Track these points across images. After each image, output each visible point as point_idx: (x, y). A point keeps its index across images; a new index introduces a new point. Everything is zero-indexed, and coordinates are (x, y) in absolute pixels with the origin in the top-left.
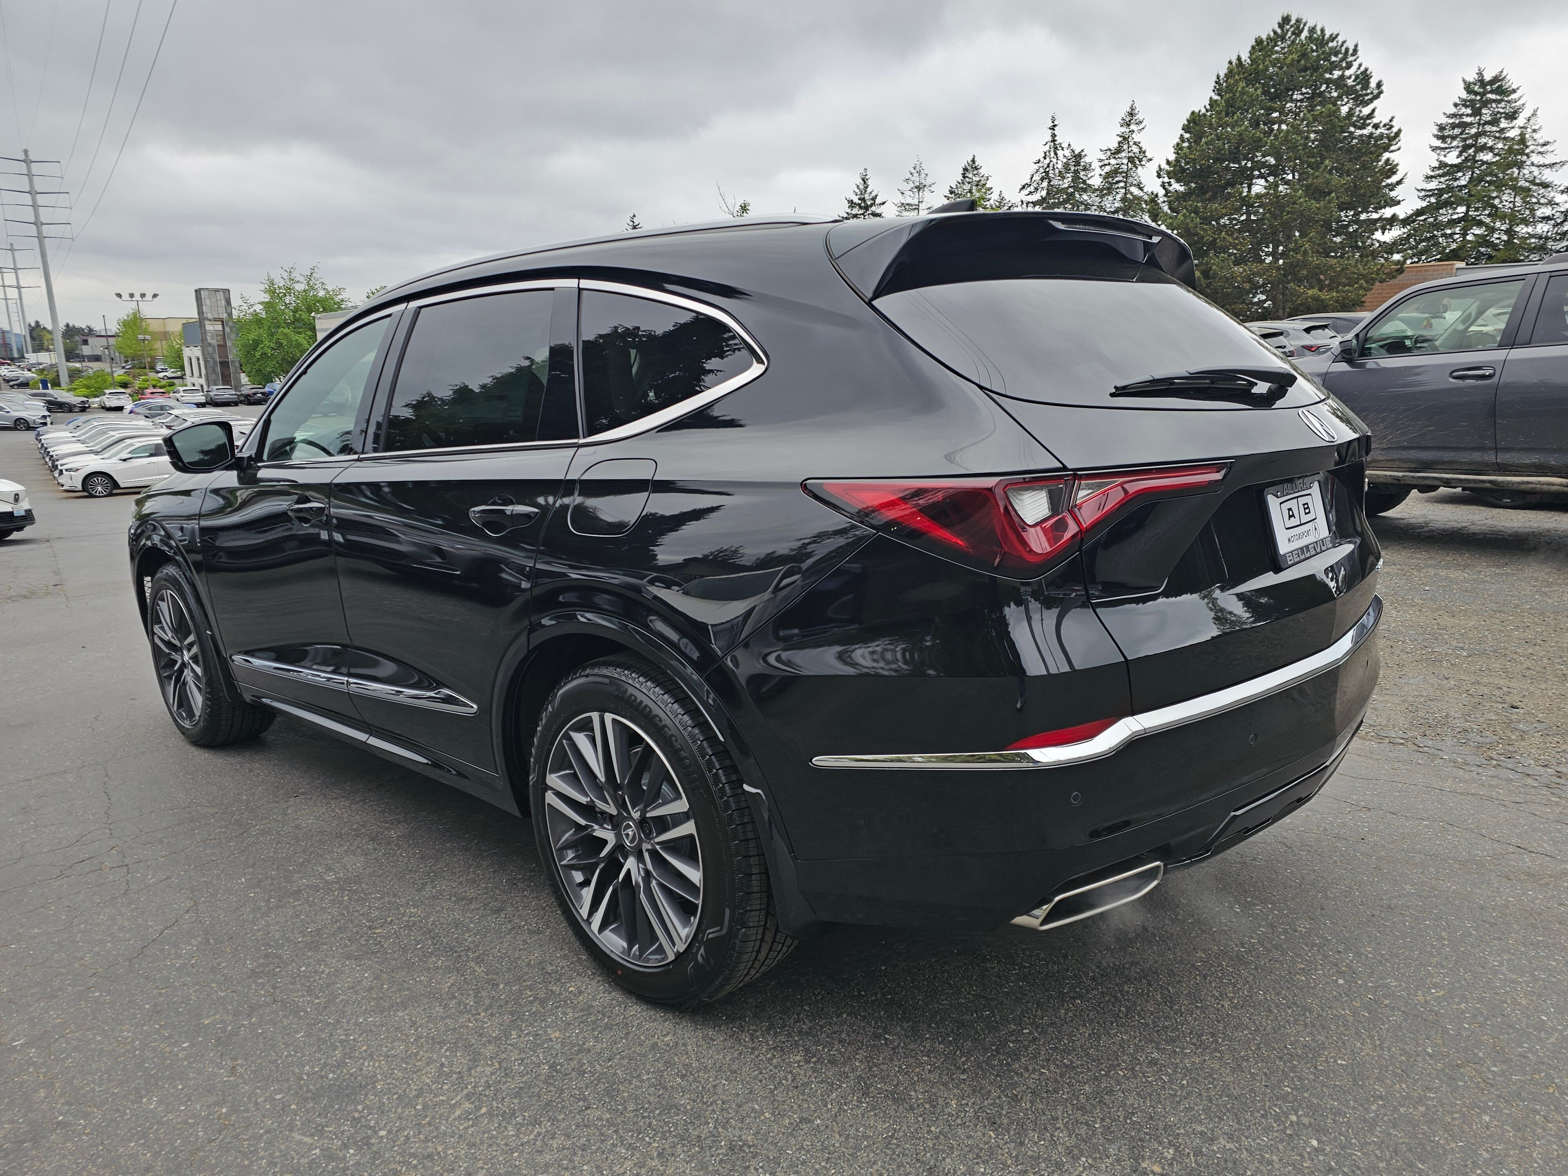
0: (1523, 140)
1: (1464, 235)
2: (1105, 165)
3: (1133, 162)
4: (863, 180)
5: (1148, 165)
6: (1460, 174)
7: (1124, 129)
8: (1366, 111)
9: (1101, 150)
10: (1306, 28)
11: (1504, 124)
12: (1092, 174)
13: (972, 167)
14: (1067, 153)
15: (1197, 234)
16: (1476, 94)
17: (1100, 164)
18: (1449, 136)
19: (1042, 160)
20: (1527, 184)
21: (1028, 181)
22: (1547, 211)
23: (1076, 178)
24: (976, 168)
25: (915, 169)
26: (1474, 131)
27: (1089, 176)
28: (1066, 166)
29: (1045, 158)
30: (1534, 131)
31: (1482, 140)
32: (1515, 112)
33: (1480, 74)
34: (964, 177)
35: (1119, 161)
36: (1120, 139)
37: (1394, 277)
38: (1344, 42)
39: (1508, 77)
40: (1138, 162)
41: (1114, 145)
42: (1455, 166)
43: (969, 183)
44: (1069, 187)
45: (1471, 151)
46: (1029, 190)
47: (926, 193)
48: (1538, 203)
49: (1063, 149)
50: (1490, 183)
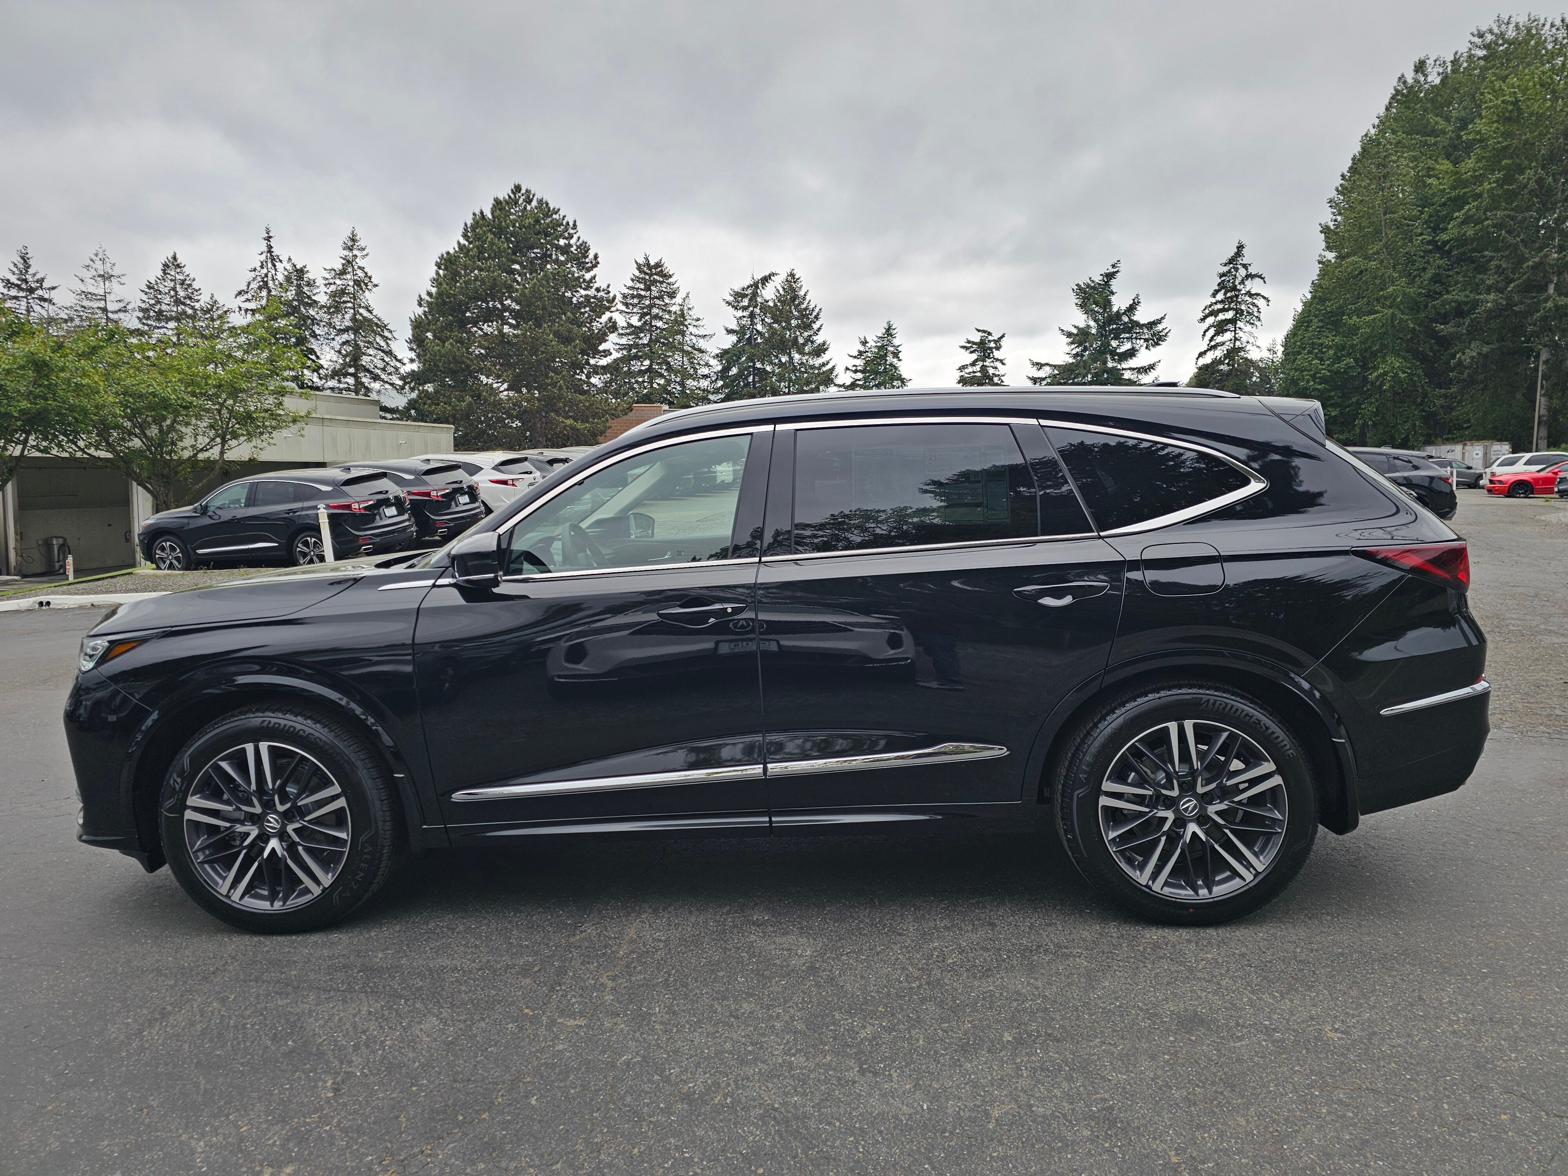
0: (683, 315)
1: (651, 383)
2: (331, 284)
3: (359, 285)
4: (23, 258)
5: (374, 289)
6: (642, 335)
7: (346, 253)
8: (588, 276)
9: (325, 269)
10: (535, 199)
11: (667, 300)
12: (318, 291)
13: (172, 264)
14: (289, 267)
15: (463, 363)
16: (646, 273)
17: (324, 282)
18: (631, 304)
19: (259, 269)
20: (690, 349)
21: (245, 288)
22: (705, 371)
23: (300, 292)
24: (178, 266)
25: (96, 255)
26: (647, 302)
27: (314, 292)
28: (288, 279)
29: (262, 267)
30: (689, 309)
31: (655, 311)
32: (674, 292)
33: (647, 259)
34: (165, 273)
35: (345, 282)
36: (344, 262)
37: (626, 414)
38: (564, 217)
39: (665, 265)
40: (364, 287)
41: (338, 266)
42: (638, 327)
43: (171, 280)
44: (294, 300)
45: (648, 317)
46: (246, 296)
47: (114, 285)
48: (699, 364)
49: (281, 261)
50: (663, 343)
